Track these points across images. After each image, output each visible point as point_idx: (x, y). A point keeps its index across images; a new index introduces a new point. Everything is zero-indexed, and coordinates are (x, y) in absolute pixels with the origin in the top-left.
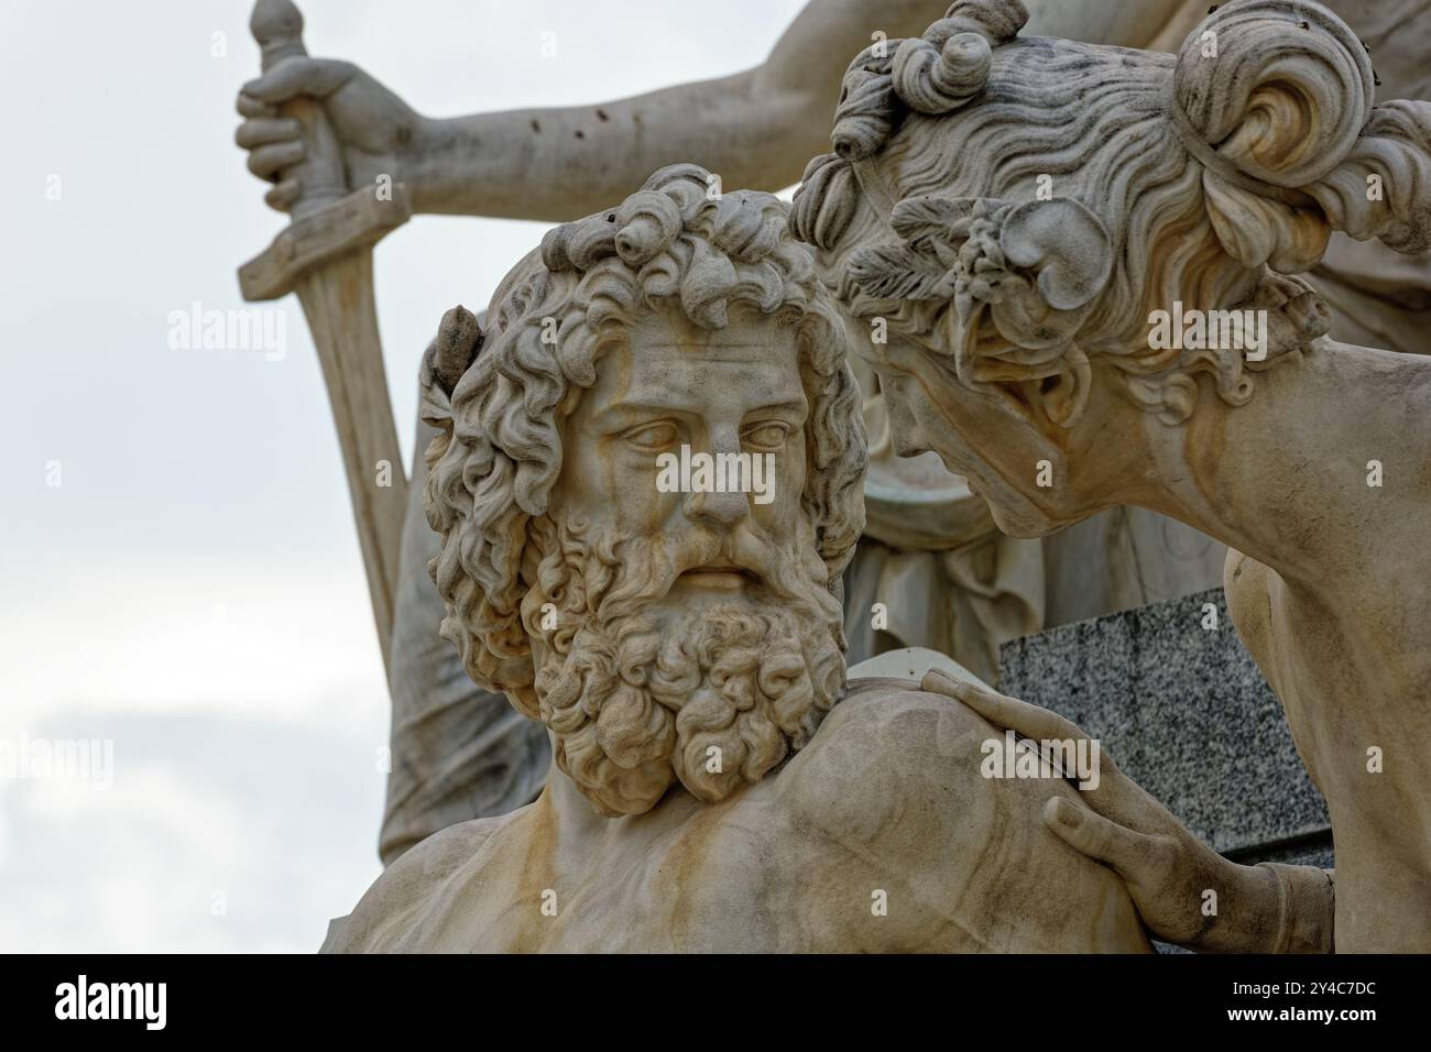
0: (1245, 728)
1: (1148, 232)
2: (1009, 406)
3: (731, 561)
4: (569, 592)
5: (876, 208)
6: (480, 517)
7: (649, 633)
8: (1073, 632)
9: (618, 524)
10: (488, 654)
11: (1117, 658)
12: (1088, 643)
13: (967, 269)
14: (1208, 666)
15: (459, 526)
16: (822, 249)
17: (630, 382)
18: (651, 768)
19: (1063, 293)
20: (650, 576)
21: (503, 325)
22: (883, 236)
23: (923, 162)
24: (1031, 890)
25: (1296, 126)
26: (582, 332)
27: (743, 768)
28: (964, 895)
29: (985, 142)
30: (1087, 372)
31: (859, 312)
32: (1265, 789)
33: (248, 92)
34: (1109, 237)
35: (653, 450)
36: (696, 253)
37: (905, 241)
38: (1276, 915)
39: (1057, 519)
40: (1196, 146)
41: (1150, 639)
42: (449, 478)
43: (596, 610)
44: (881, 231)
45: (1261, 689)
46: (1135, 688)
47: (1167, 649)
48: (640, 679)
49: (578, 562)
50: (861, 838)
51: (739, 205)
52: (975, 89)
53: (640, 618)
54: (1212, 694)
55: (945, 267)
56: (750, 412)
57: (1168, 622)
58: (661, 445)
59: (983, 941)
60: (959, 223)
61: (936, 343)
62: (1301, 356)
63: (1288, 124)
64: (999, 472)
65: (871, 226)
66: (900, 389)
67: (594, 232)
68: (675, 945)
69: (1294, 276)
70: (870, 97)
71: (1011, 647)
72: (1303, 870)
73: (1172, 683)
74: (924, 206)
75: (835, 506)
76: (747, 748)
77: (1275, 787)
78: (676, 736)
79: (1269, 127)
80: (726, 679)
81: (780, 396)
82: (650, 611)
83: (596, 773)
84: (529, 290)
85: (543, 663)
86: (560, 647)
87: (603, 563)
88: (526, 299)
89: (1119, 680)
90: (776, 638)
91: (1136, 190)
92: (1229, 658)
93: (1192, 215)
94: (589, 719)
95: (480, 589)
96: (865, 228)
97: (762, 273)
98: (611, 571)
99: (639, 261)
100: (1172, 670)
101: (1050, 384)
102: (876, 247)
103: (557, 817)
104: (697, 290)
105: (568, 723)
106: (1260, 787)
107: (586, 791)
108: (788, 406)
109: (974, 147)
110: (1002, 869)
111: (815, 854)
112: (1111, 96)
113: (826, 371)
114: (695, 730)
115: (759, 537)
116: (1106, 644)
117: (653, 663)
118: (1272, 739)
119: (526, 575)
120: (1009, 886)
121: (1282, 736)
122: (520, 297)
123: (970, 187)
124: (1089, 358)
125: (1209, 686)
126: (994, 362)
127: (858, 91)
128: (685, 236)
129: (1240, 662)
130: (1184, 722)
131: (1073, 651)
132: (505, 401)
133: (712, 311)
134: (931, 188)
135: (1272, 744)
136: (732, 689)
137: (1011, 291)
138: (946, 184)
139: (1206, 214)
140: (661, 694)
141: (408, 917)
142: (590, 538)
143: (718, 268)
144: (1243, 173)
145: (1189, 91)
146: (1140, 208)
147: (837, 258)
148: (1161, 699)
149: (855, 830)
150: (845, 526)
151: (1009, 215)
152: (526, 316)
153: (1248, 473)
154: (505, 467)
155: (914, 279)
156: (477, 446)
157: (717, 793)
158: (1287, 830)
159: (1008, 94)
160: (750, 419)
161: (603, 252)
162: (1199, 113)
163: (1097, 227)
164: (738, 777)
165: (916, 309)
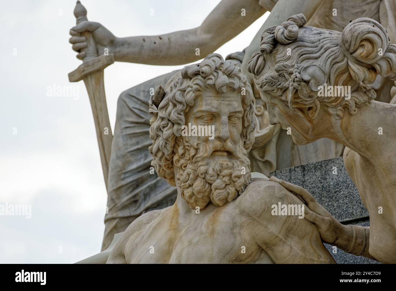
0: (331, 195)
1: (335, 73)
2: (300, 114)
3: (225, 149)
4: (186, 155)
5: (270, 66)
6: (165, 137)
7: (205, 165)
8: (288, 170)
9: (198, 139)
10: (163, 170)
11: (299, 177)
12: (292, 173)
13: (292, 81)
14: (322, 179)
15: (159, 139)
16: (256, 75)
17: (202, 105)
18: (205, 198)
19: (315, 87)
20: (206, 152)
21: (171, 90)
22: (271, 72)
23: (282, 55)
24: (297, 229)
25: (371, 50)
26: (191, 93)
27: (227, 198)
28: (281, 230)
29: (297, 51)
30: (319, 106)
31: (265, 90)
32: (336, 210)
33: (73, 29)
34: (326, 74)
35: (207, 122)
36: (219, 75)
37: (278, 74)
38: (352, 237)
39: (309, 141)
40: (347, 54)
41: (308, 172)
42: (157, 127)
43: (192, 160)
44: (271, 71)
45: (335, 185)
46: (304, 184)
47: (312, 175)
48: (203, 176)
49: (188, 148)
50: (257, 216)
51: (229, 64)
52: (295, 38)
53: (203, 162)
54: (323, 186)
55: (287, 80)
56: (230, 113)
57: (312, 168)
58: (209, 120)
59: (285, 241)
60: (291, 70)
61: (283, 98)
62: (368, 104)
63: (369, 49)
64: (296, 129)
65: (268, 70)
66: (273, 109)
67: (195, 69)
68: (211, 240)
69: (367, 85)
70: (269, 39)
71: (272, 173)
72: (359, 227)
73: (313, 183)
74: (283, 66)
75: (248, 136)
76: (228, 194)
77: (339, 209)
78: (211, 190)
79: (365, 50)
80: (224, 177)
81: (238, 110)
82: (206, 160)
83: (192, 199)
84: (178, 82)
85: (178, 172)
86: (183, 168)
87: (194, 148)
88: (177, 85)
89: (300, 182)
90: (235, 168)
91: (332, 63)
92: (327, 177)
93: (345, 70)
94: (190, 186)
95: (163, 154)
96: (267, 70)
97: (234, 80)
98: (196, 150)
99: (206, 76)
100: (313, 180)
101: (310, 109)
102: (270, 75)
103: (179, 209)
104: (220, 83)
105: (185, 186)
106: (335, 209)
107: (188, 203)
108: (239, 112)
109: (294, 52)
110: (290, 224)
111: (246, 219)
112: (326, 41)
113: (248, 104)
114: (216, 189)
115: (231, 143)
116: (296, 173)
117: (206, 173)
118: (338, 197)
119: (175, 151)
120: (292, 228)
121: (340, 197)
122: (175, 84)
123: (293, 61)
124: (320, 102)
125: (322, 184)
126: (297, 103)
127: (266, 38)
128: (217, 71)
129: (330, 178)
130: (316, 193)
131: (288, 175)
132: (172, 109)
133: (223, 89)
134: (283, 61)
135: (338, 199)
136: (225, 179)
137: (303, 86)
138: (287, 61)
139: (348, 69)
140: (208, 180)
141: (140, 233)
142: (191, 142)
143: (224, 78)
144: (357, 60)
145: (346, 41)
146: (333, 68)
147: (260, 77)
148: (310, 187)
149: (256, 214)
150: (250, 141)
151: (303, 68)
152: (177, 89)
153: (355, 131)
154: (171, 125)
155: (279, 83)
156: (165, 119)
157: (221, 204)
158: (341, 220)
159: (302, 40)
160: (230, 115)
161: (197, 74)
162: (348, 46)
163: (324, 72)
164: (226, 201)
165: (279, 90)
